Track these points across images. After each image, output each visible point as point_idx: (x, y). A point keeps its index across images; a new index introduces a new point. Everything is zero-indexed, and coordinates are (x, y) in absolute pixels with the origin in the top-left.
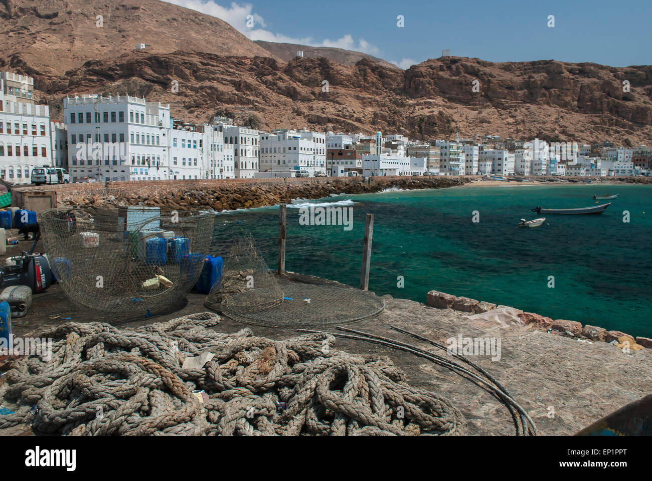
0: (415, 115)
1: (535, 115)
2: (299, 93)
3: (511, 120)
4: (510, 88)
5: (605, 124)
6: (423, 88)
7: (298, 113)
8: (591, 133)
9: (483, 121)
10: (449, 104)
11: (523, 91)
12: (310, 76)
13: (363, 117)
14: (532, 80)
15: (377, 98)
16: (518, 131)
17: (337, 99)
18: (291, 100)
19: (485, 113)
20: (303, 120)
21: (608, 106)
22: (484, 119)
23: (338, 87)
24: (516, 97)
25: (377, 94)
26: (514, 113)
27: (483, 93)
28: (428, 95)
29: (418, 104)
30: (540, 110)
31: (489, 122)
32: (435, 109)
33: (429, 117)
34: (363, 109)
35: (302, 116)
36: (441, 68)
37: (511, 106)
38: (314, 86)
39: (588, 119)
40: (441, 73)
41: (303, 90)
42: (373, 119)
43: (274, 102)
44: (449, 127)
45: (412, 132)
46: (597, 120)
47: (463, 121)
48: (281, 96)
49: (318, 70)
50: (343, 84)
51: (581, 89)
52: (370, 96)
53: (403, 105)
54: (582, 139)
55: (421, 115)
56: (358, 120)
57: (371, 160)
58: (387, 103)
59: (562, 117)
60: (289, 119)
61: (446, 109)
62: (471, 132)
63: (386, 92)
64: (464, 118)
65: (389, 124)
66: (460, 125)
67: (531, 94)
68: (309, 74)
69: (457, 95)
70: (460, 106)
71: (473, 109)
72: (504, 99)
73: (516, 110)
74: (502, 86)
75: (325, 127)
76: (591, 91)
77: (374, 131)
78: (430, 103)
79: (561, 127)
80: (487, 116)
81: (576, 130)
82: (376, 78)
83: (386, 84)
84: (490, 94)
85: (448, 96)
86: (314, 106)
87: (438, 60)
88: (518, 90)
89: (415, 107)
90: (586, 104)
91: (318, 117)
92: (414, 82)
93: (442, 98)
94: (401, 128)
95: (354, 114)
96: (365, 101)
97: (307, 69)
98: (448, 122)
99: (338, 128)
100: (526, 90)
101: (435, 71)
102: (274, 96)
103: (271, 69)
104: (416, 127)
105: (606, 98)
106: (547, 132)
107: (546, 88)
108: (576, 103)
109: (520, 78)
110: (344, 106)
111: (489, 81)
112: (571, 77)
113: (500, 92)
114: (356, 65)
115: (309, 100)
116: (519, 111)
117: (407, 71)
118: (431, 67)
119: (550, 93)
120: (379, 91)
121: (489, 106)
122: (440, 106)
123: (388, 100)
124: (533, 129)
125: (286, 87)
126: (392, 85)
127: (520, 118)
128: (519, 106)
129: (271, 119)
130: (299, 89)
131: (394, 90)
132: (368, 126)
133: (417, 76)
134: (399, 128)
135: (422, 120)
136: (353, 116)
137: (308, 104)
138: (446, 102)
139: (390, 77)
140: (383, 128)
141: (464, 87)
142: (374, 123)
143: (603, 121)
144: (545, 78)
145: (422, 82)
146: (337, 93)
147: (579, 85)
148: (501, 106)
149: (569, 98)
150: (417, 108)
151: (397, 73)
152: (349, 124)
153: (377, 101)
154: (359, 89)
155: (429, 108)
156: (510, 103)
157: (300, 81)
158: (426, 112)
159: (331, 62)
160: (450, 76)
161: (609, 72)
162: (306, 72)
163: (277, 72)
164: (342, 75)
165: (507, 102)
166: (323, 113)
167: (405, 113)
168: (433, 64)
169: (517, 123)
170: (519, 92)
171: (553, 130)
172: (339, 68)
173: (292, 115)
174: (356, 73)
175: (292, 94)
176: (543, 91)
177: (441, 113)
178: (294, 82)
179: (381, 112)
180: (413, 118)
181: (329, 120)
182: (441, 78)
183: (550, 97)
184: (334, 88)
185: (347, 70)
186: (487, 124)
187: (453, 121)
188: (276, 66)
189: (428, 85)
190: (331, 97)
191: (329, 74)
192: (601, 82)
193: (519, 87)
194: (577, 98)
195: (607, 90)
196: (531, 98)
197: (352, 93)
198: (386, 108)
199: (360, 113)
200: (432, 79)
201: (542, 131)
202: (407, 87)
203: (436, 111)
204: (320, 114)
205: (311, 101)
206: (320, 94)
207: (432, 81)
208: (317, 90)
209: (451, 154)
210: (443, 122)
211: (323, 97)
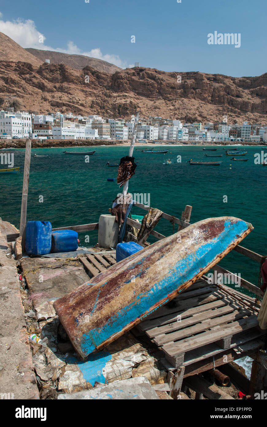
0: (116, 103)
1: (185, 105)
2: (46, 87)
3: (172, 108)
4: (173, 88)
5: (225, 111)
6: (122, 86)
7: (45, 100)
8: (217, 116)
9: (156, 108)
10: (137, 97)
11: (180, 90)
12: (54, 76)
13: (85, 103)
14: (186, 83)
15: (95, 91)
16: (175, 114)
17: (69, 91)
18: (41, 91)
19: (158, 103)
20: (48, 104)
21: (227, 100)
22: (156, 107)
23: (71, 83)
24: (176, 93)
25: (95, 89)
26: (174, 103)
27: (158, 91)
28: (125, 90)
29: (119, 96)
30: (189, 102)
31: (159, 109)
33: (124, 104)
34: (86, 98)
35: (47, 102)
36: (134, 74)
37: (173, 99)
38: (56, 82)
39: (216, 108)
40: (133, 77)
41: (49, 85)
42: (92, 105)
43: (30, 92)
44: (135, 111)
45: (114, 113)
46: (221, 108)
47: (144, 107)
48: (35, 88)
49: (58, 72)
50: (73, 82)
51: (214, 90)
52: (90, 90)
53: (110, 96)
54: (211, 119)
55: (120, 103)
56: (82, 105)
57: (57, 130)
58: (101, 95)
59: (201, 106)
60: (39, 103)
61: (135, 99)
62: (148, 114)
63: (100, 88)
64: (145, 106)
65: (101, 108)
66: (142, 110)
67: (185, 92)
68: (53, 74)
69: (143, 91)
70: (144, 98)
71: (151, 100)
72: (169, 94)
73: (175, 102)
74: (168, 87)
75: (61, 109)
76: (219, 91)
77: (91, 112)
78: (126, 96)
79: (200, 112)
80: (159, 104)
81: (208, 114)
82: (95, 79)
83: (101, 82)
84: (161, 91)
85: (137, 92)
86: (55, 95)
87: (132, 69)
88: (178, 89)
90: (216, 100)
91: (57, 102)
92: (117, 82)
93: (134, 93)
94: (108, 111)
95: (80, 101)
96: (87, 93)
97: (51, 71)
98: (135, 108)
99: (70, 110)
100: (182, 90)
101: (129, 76)
102: (30, 88)
103: (28, 70)
104: (117, 110)
105: (227, 95)
107: (194, 89)
108: (210, 98)
110: (74, 96)
111: (161, 83)
112: (208, 82)
113: (167, 91)
114: (83, 70)
115: (52, 91)
116: (177, 102)
117: (113, 75)
118: (127, 73)
119: (196, 92)
120: (96, 87)
121: (160, 98)
122: (132, 98)
123: (101, 93)
124: (184, 113)
125: (38, 82)
126: (104, 83)
127: (177, 106)
128: (178, 99)
129: (27, 103)
130: (46, 84)
131: (105, 87)
132: (88, 109)
133: (119, 79)
134: (106, 110)
135: (120, 106)
136: (79, 102)
137: (51, 94)
138: (136, 96)
139: (103, 78)
140: (97, 110)
141: (146, 86)
142: (92, 107)
143: (224, 109)
144: (193, 83)
145: (122, 83)
146: (70, 88)
147: (213, 88)
148: (167, 98)
149: (207, 95)
150: (118, 98)
151: (108, 76)
152: (76, 107)
153: (95, 93)
154: (84, 85)
155: (125, 99)
156: (173, 97)
157: (47, 79)
158: (123, 101)
159: (67, 67)
160: (139, 79)
161: (230, 80)
162: (51, 73)
163: (32, 72)
164: (73, 76)
165: (171, 97)
166: (60, 100)
167: (111, 101)
168: (129, 71)
169: (175, 109)
170: (178, 91)
171: (194, 114)
172: (72, 71)
173: (41, 101)
174: (82, 75)
175: (42, 87)
176: (192, 90)
177: (131, 102)
178: (43, 79)
179: (96, 100)
180: (115, 105)
181: (64, 105)
182: (133, 80)
183: (196, 94)
184: (68, 84)
185: (77, 73)
186: (158, 109)
187: (138, 107)
188: (32, 68)
189: (125, 85)
190: (66, 90)
191: (65, 75)
192: (224, 86)
193: (178, 87)
194: (211, 95)
195: (227, 91)
196: (185, 95)
197: (79, 88)
198: (100, 98)
199: (83, 100)
200: (128, 81)
201: (188, 114)
202: (113, 85)
203: (128, 101)
204: (58, 100)
205: (53, 92)
206: (59, 87)
207: (128, 82)
208: (58, 85)
209: (117, 127)
210: (132, 107)
211: (61, 89)
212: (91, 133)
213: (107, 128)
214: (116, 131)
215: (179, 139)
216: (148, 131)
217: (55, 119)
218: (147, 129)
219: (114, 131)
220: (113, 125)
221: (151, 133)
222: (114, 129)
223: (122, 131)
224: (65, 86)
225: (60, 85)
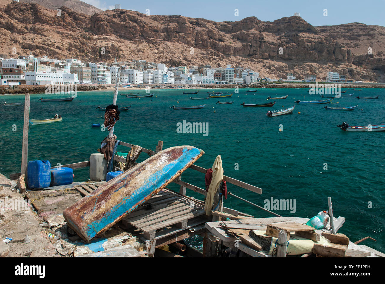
0: (97, 46)
1: (170, 48)
2: (16, 28)
3: (156, 51)
4: (156, 31)
5: (209, 54)
6: (103, 29)
7: (15, 41)
8: (201, 59)
9: (139, 51)
10: (119, 39)
11: (164, 34)
12: (24, 16)
13: (62, 46)
14: (169, 27)
15: (72, 33)
16: (159, 58)
17: (43, 33)
18: (10, 32)
19: (141, 46)
20: (18, 46)
21: (210, 44)
22: (140, 50)
23: (44, 24)
24: (160, 37)
25: (73, 31)
26: (158, 47)
27: (140, 34)
28: (106, 33)
29: (99, 39)
30: (173, 46)
31: (143, 52)
32: (109, 43)
33: (105, 47)
34: (62, 40)
35: (18, 44)
36: (114, 16)
37: (157, 43)
38: (27, 23)
39: (200, 52)
40: (114, 20)
41: (19, 25)
42: (69, 47)
44: (118, 54)
45: (95, 57)
46: (204, 52)
47: (127, 50)
49: (30, 12)
50: (48, 23)
51: (197, 34)
52: (67, 32)
53: (89, 39)
54: (195, 63)
55: (100, 46)
56: (58, 48)
57: (30, 75)
58: (79, 37)
59: (185, 50)
60: (7, 45)
61: (117, 42)
62: (132, 57)
63: (79, 30)
64: (128, 49)
65: (80, 51)
66: (125, 53)
67: (169, 35)
68: (23, 14)
69: (125, 34)
70: (126, 41)
71: (134, 44)
72: (153, 38)
73: (159, 45)
74: (151, 30)
75: (34, 51)
76: (202, 35)
77: (69, 56)
78: (107, 38)
79: (184, 56)
80: (142, 48)
81: (192, 58)
82: (72, 20)
83: (79, 24)
84: (144, 34)
85: (119, 34)
86: (27, 37)
87: (113, 10)
88: (161, 33)
89: (97, 41)
90: (199, 44)
91: (29, 45)
92: (97, 24)
93: (115, 36)
94: (88, 54)
95: (55, 44)
96: (64, 35)
97: (22, 10)
98: (118, 51)
99: (44, 53)
100: (165, 33)
101: (110, 18)
104: (97, 54)
105: (210, 39)
106: (175, 59)
107: (178, 33)
108: (194, 42)
109: (163, 26)
110: (48, 38)
111: (144, 26)
112: (191, 26)
113: (150, 34)
115: (23, 33)
116: (161, 45)
117: (92, 17)
118: (108, 15)
119: (179, 35)
120: (74, 29)
121: (144, 42)
122: (113, 40)
123: (80, 35)
124: (168, 57)
125: (6, 22)
126: (83, 25)
127: (161, 50)
128: (162, 43)
130: (15, 25)
131: (84, 29)
132: (66, 52)
133: (98, 20)
134: (86, 54)
136: (54, 45)
137: (22, 36)
138: (118, 39)
139: (81, 20)
140: (76, 54)
141: (128, 29)
142: (69, 50)
143: (207, 52)
144: (176, 26)
145: (102, 25)
146: (43, 29)
147: (196, 31)
148: (151, 42)
149: (190, 39)
150: (98, 41)
151: (86, 17)
152: (51, 50)
153: (72, 36)
154: (59, 27)
155: (106, 42)
156: (156, 41)
157: (17, 19)
158: (104, 44)
159: (39, 7)
160: (120, 22)
161: (212, 24)
162: (21, 13)
164: (47, 16)
165: (155, 40)
166: (33, 42)
167: (91, 44)
168: (109, 13)
169: (160, 53)
170: (161, 34)
171: (179, 58)
172: (45, 11)
173: (10, 43)
175: (11, 28)
176: (175, 34)
177: (113, 45)
178: (12, 19)
179: (75, 43)
180: (95, 48)
181: (37, 47)
182: (114, 23)
183: (179, 38)
184: (42, 25)
185: (51, 14)
186: (142, 53)
187: (121, 50)
189: (106, 27)
190: (39, 32)
191: (38, 15)
192: (207, 30)
193: (161, 31)
194: (194, 39)
195: (210, 35)
196: (168, 38)
197: (55, 29)
198: (78, 40)
199: (59, 43)
201: (173, 58)
202: (92, 27)
203: (110, 44)
204: (31, 42)
205: (25, 33)
206: (31, 29)
207: (108, 24)
208: (29, 26)
209: (98, 71)
210: (114, 51)
211: (34, 31)
212: (69, 78)
213: (87, 72)
214: (98, 75)
215: (165, 82)
216: (132, 75)
217: (28, 62)
218: (131, 73)
219: (95, 75)
220: (94, 69)
221: (135, 77)
222: (96, 74)
223: (105, 75)
224: (38, 27)
225: (33, 26)
